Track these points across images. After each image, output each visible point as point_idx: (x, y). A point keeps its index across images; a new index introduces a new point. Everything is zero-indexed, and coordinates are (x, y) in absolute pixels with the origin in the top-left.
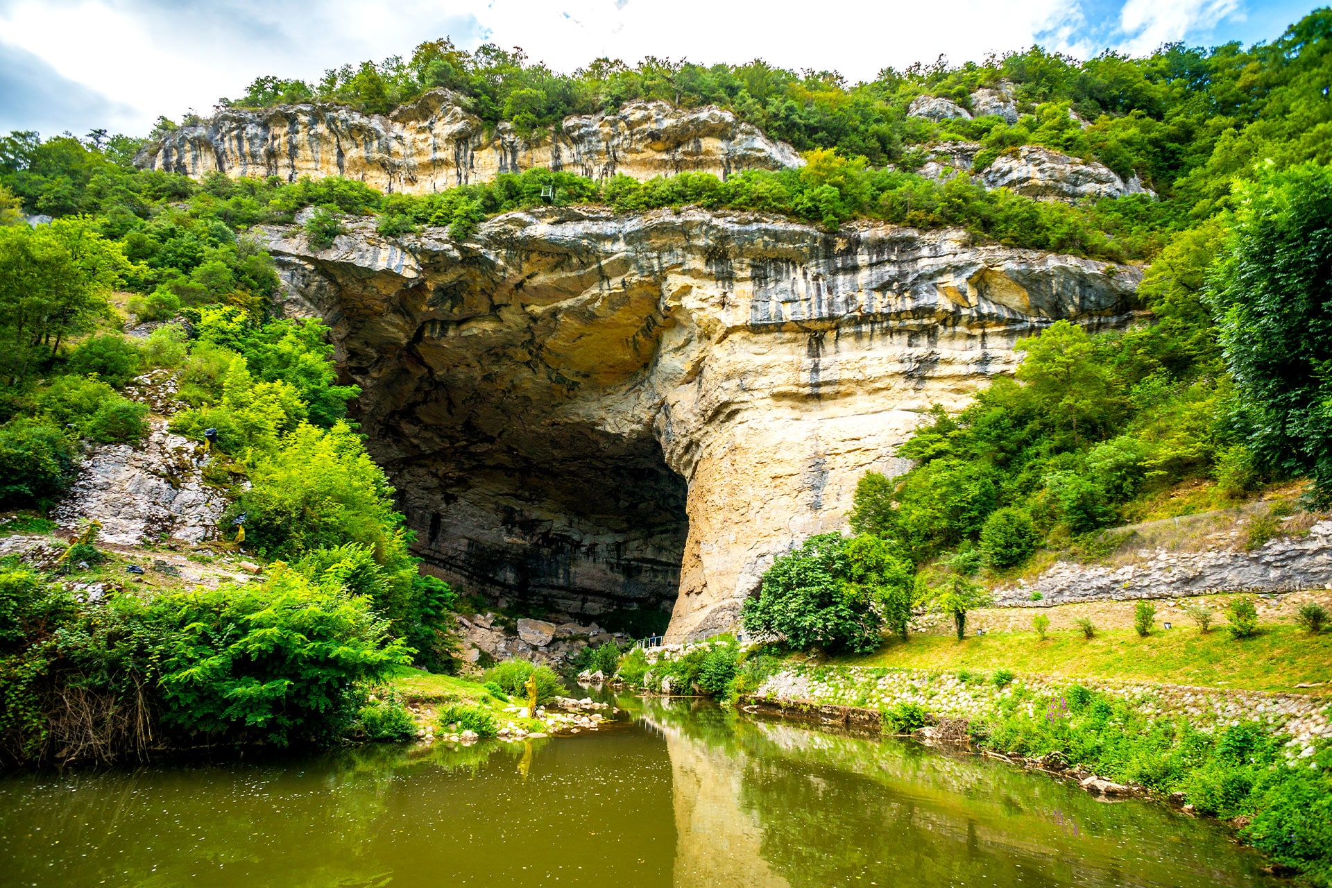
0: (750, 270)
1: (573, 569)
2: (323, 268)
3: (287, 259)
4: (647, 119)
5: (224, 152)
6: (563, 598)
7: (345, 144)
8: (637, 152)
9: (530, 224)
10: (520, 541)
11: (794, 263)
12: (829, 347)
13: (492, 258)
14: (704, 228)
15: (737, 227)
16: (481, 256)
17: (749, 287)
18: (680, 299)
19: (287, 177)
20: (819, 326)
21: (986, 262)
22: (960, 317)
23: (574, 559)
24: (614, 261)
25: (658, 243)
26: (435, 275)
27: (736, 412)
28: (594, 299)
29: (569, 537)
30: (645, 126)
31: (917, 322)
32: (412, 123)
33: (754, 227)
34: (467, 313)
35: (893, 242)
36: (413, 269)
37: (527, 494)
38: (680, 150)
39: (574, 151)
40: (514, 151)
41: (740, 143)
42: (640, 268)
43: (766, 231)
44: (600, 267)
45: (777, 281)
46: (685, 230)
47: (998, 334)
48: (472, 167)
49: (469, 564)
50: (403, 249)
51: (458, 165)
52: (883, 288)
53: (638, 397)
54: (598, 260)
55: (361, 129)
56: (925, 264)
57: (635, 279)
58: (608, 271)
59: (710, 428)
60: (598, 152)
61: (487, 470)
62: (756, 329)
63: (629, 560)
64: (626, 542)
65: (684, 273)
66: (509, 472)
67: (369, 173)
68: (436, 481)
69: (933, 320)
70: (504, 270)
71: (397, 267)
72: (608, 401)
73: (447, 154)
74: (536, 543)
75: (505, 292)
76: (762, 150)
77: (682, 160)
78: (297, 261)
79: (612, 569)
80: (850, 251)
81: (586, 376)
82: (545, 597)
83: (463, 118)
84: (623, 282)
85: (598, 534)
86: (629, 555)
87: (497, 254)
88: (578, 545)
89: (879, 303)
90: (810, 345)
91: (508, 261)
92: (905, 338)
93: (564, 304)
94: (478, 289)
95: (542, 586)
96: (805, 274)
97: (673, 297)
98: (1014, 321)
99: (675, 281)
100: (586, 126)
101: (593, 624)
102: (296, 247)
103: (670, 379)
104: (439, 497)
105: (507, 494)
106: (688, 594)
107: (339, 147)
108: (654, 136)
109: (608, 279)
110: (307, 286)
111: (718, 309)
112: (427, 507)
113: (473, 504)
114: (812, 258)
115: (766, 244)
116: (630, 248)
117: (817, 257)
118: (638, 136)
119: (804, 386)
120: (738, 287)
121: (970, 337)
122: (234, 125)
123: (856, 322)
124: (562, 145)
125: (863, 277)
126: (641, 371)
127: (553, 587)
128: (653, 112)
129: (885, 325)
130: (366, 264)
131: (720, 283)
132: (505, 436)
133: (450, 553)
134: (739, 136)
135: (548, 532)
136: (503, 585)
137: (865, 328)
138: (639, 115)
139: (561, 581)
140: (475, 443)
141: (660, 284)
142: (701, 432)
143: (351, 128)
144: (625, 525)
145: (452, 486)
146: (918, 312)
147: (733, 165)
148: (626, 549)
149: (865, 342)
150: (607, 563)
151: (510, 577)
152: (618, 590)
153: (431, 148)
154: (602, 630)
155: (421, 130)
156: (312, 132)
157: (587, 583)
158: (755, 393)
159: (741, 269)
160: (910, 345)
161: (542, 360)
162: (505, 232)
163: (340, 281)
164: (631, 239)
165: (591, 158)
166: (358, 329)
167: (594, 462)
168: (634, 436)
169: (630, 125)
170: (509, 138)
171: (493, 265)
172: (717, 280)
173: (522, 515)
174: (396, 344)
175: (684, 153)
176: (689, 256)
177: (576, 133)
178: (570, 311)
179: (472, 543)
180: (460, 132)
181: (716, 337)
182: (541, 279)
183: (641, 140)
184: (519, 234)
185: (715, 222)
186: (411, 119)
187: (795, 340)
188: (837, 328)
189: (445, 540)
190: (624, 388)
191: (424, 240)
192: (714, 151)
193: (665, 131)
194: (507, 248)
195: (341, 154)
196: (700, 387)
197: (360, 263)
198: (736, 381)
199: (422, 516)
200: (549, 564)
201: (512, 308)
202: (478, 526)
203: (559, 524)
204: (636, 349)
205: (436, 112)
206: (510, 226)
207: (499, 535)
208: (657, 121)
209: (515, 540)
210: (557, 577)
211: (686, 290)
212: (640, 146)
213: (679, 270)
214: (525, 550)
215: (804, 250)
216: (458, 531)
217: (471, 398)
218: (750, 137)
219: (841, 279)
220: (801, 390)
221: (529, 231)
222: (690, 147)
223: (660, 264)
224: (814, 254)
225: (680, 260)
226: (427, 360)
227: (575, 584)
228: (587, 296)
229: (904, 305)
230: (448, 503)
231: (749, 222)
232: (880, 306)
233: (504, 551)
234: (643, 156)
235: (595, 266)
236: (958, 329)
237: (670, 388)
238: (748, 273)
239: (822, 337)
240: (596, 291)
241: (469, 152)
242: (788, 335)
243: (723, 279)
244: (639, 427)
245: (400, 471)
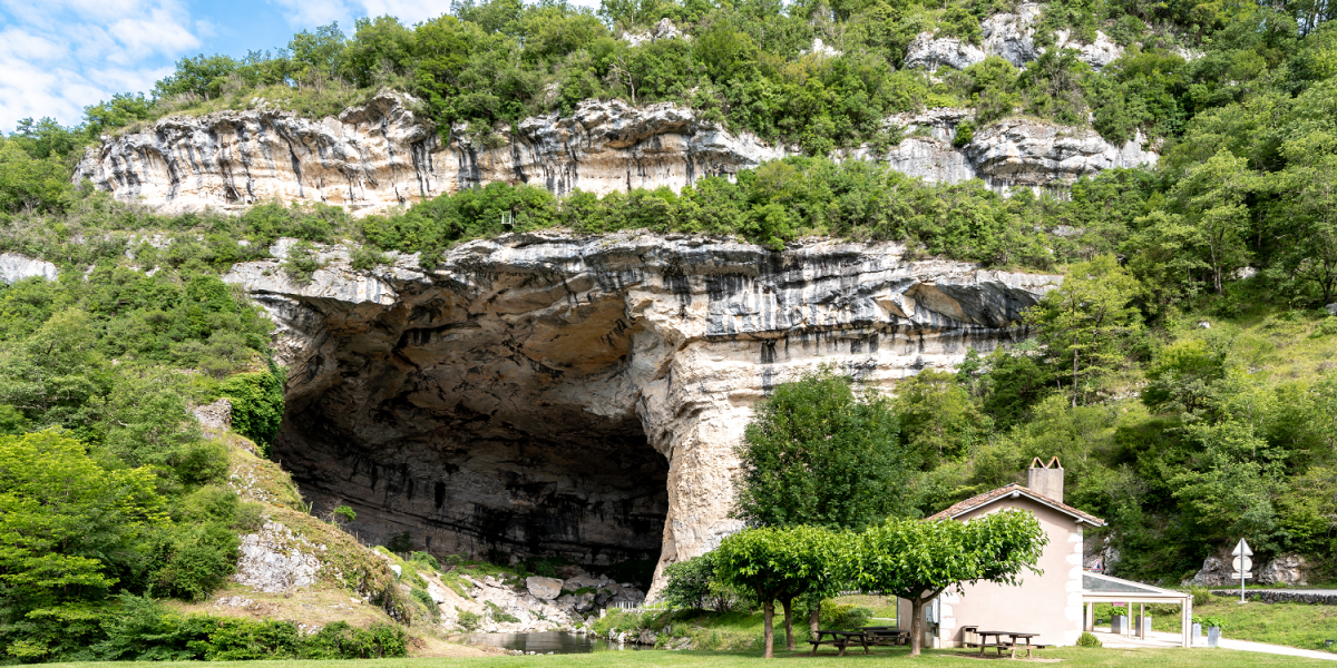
0: (705, 284)
1: (581, 526)
2: (308, 303)
3: (273, 297)
4: (604, 119)
5: (174, 161)
6: (574, 551)
7: (299, 151)
8: (597, 152)
9: (494, 250)
10: (526, 503)
11: (746, 277)
12: (781, 354)
13: (463, 281)
14: (657, 251)
15: (688, 250)
16: (452, 280)
17: (705, 299)
18: (642, 311)
19: (244, 186)
20: (769, 335)
21: (920, 277)
22: (898, 326)
23: (581, 516)
24: (578, 280)
25: (616, 265)
26: (411, 297)
27: (699, 411)
28: (564, 310)
29: (575, 496)
30: (602, 127)
31: (857, 332)
32: (363, 125)
33: (704, 249)
34: (445, 322)
35: (835, 258)
36: (390, 296)
37: (528, 460)
38: (640, 147)
39: (533, 151)
40: (473, 154)
41: (700, 140)
42: (603, 286)
43: (715, 253)
44: (565, 285)
45: (731, 294)
46: (640, 254)
47: (934, 339)
48: (432, 170)
49: (478, 526)
50: (378, 279)
51: (417, 168)
52: (826, 302)
53: (619, 385)
54: (563, 279)
55: (312, 136)
56: (866, 280)
57: (599, 295)
58: (573, 287)
59: (680, 421)
60: (557, 153)
61: (486, 442)
62: (712, 339)
63: (636, 516)
64: (632, 499)
65: (644, 289)
66: (508, 442)
67: (327, 178)
68: (436, 454)
69: (872, 330)
70: (476, 289)
71: (377, 297)
72: (592, 387)
73: (404, 158)
74: (542, 504)
75: (479, 305)
76: (724, 146)
77: (643, 158)
78: (282, 298)
79: (620, 523)
80: (797, 264)
81: (569, 365)
82: (557, 551)
83: (415, 123)
84: (589, 297)
85: (603, 492)
86: (635, 511)
87: (467, 278)
88: (584, 503)
89: (822, 316)
90: (763, 351)
91: (477, 281)
92: (848, 346)
93: (537, 313)
94: (454, 304)
95: (552, 541)
96: (756, 287)
97: (636, 310)
98: (949, 329)
99: (637, 297)
100: (542, 127)
101: (603, 576)
102: (279, 285)
103: (645, 374)
104: (440, 467)
105: (508, 461)
106: (665, 561)
107: (292, 153)
108: (613, 136)
109: (575, 294)
110: (296, 317)
111: (678, 320)
112: (429, 477)
113: (475, 471)
114: (761, 272)
115: (717, 264)
116: (590, 269)
117: (767, 272)
118: (596, 137)
119: (757, 388)
120: (695, 300)
121: (908, 342)
122: (180, 133)
123: (803, 333)
124: (520, 145)
125: (808, 292)
126: (620, 362)
127: (563, 542)
128: (609, 112)
129: (828, 335)
130: (347, 298)
131: (678, 297)
132: (498, 414)
133: (458, 517)
134: (699, 133)
135: (553, 493)
136: (514, 542)
137: (811, 338)
138: (594, 116)
139: (571, 537)
140: (470, 421)
141: (623, 298)
142: (673, 424)
143: (302, 136)
144: (630, 484)
145: (452, 457)
146: (857, 324)
147: (695, 161)
148: (632, 507)
149: (813, 349)
150: (615, 518)
151: (520, 534)
152: (627, 543)
153: (387, 152)
154: (611, 581)
155: (373, 134)
156: (262, 139)
157: (596, 538)
158: (714, 395)
159: (697, 285)
160: (853, 351)
161: (523, 355)
162: (472, 258)
163: (324, 311)
164: (589, 261)
165: (551, 159)
166: (346, 343)
167: (589, 433)
168: (619, 418)
169: (587, 126)
170: (465, 140)
171: (465, 287)
172: (676, 294)
173: (525, 479)
174: (383, 350)
175: (645, 151)
176: (646, 275)
177: (533, 135)
178: (542, 319)
179: (478, 507)
180: (414, 137)
181: (679, 345)
182: (511, 295)
183: (599, 140)
184: (485, 260)
185: (667, 245)
186: (362, 121)
187: (749, 348)
188: (786, 337)
189: (451, 506)
190: (606, 376)
191: (396, 269)
192: (675, 148)
193: (622, 131)
194: (476, 271)
195: (295, 160)
196: (670, 383)
197: (340, 297)
198: (698, 384)
199: (427, 487)
200: (558, 523)
201: (489, 317)
202: (482, 492)
203: (563, 486)
204: (611, 344)
205: (387, 114)
206: (476, 254)
207: (505, 499)
208: (613, 121)
209: (519, 503)
210: (566, 534)
211: (648, 304)
212: (599, 146)
213: (639, 287)
214: (531, 511)
215: (753, 266)
216: (464, 497)
217: (460, 387)
218: (710, 134)
219: (789, 292)
220: (755, 392)
221: (494, 257)
222: (650, 145)
223: (620, 282)
224: (762, 269)
225: (639, 279)
226: (413, 359)
227: (584, 538)
228: (558, 308)
229: (844, 318)
230: (450, 473)
231: (698, 245)
232: (823, 318)
233: (511, 513)
234: (604, 155)
235: (561, 284)
236: (897, 336)
237: (645, 382)
238: (704, 287)
239: (773, 345)
240: (565, 303)
241: (427, 155)
242: (742, 344)
243: (681, 293)
244: (623, 412)
245: (399, 448)
